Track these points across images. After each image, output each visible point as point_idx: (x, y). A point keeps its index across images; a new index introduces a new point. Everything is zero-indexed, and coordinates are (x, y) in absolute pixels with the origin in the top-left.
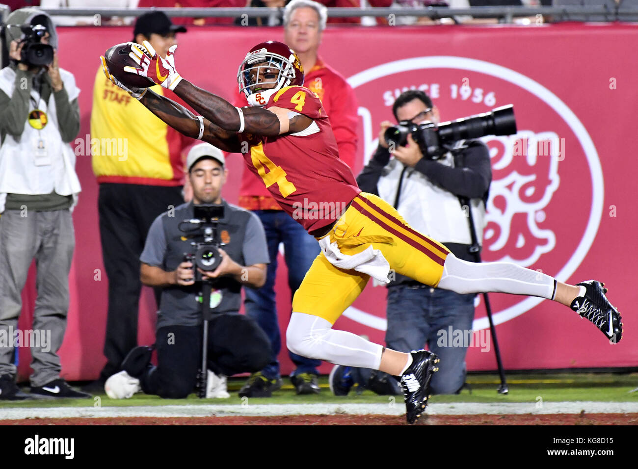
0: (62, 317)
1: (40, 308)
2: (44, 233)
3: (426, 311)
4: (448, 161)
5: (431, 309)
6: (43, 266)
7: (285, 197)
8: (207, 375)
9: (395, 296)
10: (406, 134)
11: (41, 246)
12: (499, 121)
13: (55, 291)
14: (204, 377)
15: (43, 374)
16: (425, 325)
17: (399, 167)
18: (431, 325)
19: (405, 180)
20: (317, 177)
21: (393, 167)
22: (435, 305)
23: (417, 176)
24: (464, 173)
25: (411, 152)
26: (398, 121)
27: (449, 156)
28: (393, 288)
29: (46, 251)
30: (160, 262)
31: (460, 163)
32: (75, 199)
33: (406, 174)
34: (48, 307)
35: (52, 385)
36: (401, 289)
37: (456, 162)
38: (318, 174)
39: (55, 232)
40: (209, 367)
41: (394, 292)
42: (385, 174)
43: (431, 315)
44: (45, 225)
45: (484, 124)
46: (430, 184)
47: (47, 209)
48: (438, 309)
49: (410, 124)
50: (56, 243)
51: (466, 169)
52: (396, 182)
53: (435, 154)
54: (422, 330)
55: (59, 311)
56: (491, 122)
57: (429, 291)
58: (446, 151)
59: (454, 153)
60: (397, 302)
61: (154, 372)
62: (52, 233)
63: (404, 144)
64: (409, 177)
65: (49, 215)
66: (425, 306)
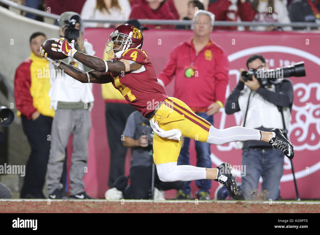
0: (85, 161)
1: (75, 157)
2: (76, 121)
3: (261, 161)
4: (273, 89)
5: (263, 160)
6: (75, 137)
7: (131, 101)
8: (154, 190)
9: (246, 153)
10: (252, 75)
11: (75, 128)
12: (297, 69)
13: (81, 149)
14: (152, 190)
15: (76, 189)
16: (260, 168)
17: (249, 91)
18: (263, 168)
19: (251, 98)
20: (145, 92)
21: (246, 91)
22: (265, 158)
23: (257, 96)
24: (280, 95)
25: (254, 84)
26: (248, 68)
27: (273, 86)
28: (245, 150)
29: (77, 130)
30: (133, 135)
31: (278, 90)
32: (92, 105)
33: (252, 94)
34: (78, 157)
35: (80, 194)
36: (249, 150)
37: (276, 89)
38: (146, 91)
39: (82, 120)
40: (155, 186)
41: (245, 152)
42: (242, 94)
43: (263, 162)
44: (77, 117)
45: (290, 71)
46: (264, 99)
47: (77, 109)
48: (266, 160)
49: (254, 70)
50: (82, 126)
51: (281, 93)
52: (247, 99)
53: (266, 85)
54: (259, 170)
55: (84, 159)
56: (293, 70)
57: (262, 152)
58: (272, 84)
59: (276, 85)
60: (247, 156)
61: (129, 188)
62: (79, 121)
63: (251, 80)
64: (253, 96)
65: (79, 112)
66: (260, 158)
